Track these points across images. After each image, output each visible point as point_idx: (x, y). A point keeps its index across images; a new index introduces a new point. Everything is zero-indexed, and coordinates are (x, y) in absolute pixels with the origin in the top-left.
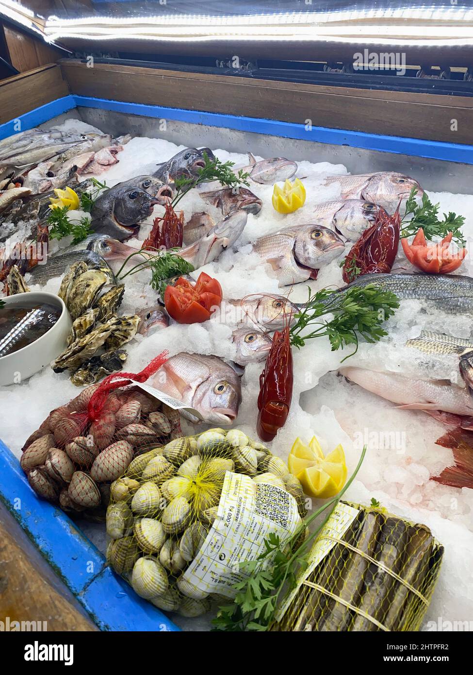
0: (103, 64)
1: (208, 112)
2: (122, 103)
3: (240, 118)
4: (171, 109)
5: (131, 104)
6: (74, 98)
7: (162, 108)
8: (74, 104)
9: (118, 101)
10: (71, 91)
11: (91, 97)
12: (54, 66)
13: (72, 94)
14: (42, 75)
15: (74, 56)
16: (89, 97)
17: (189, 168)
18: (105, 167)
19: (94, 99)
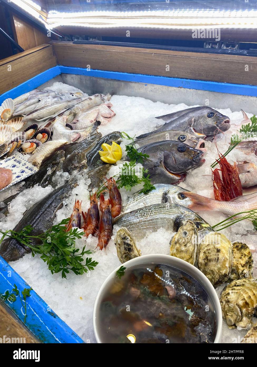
0: (94, 45)
1: (191, 79)
2: (106, 72)
3: (223, 84)
4: (153, 77)
5: (115, 73)
6: (60, 68)
7: (145, 76)
8: (59, 72)
9: (102, 70)
10: (58, 63)
11: (76, 67)
12: (49, 46)
13: (59, 65)
14: (41, 52)
15: (63, 39)
16: (75, 67)
17: (217, 125)
18: (108, 119)
19: (79, 69)
